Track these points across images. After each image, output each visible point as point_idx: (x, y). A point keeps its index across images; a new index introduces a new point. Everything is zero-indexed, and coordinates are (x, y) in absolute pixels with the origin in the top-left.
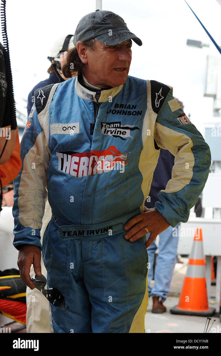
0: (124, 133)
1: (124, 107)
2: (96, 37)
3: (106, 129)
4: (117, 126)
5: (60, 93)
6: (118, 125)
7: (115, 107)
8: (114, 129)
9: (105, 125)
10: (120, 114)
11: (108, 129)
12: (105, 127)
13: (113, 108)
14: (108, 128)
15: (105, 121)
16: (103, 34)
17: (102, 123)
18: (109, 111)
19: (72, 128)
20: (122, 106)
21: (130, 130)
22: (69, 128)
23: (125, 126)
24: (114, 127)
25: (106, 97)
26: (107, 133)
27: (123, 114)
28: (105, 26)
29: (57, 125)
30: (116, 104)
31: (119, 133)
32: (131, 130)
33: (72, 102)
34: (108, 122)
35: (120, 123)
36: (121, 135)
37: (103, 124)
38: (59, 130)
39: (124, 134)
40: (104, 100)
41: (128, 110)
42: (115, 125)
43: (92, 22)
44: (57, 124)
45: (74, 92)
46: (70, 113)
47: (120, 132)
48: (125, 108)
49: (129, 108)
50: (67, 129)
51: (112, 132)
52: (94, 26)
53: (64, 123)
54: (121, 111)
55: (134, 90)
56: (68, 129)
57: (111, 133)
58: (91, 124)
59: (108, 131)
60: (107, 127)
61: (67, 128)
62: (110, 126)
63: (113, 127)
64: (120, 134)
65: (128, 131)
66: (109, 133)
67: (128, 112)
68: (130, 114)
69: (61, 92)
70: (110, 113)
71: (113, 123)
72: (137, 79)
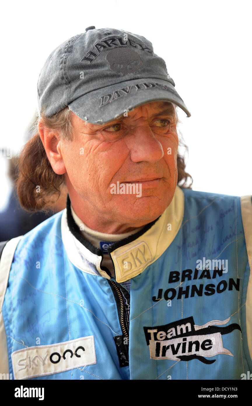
0: (207, 345)
1: (193, 275)
2: (70, 103)
3: (158, 345)
4: (184, 331)
5: (26, 263)
6: (187, 328)
7: (171, 281)
8: (180, 340)
9: (155, 334)
10: (187, 297)
11: (163, 344)
12: (156, 339)
13: (165, 285)
14: (164, 340)
15: (153, 322)
16: (86, 94)
17: (146, 329)
18: (156, 295)
19: (74, 352)
20: (187, 274)
21: (219, 334)
22: (68, 354)
23: (206, 326)
24: (179, 333)
25: (132, 262)
26: (164, 355)
27: (193, 295)
28: (91, 73)
29: (35, 350)
30: (172, 273)
31: (194, 346)
32: (222, 334)
33: (63, 283)
34: (161, 325)
35: (190, 320)
36: (201, 353)
37: (149, 331)
38: (41, 363)
39: (207, 347)
40: (130, 272)
41: (206, 282)
42: (179, 328)
43: (62, 63)
44: (33, 349)
45: (64, 256)
46: (64, 313)
47: (197, 343)
48: (195, 278)
49: (205, 276)
50: (62, 359)
51: (176, 347)
52: (65, 74)
53: (53, 343)
54: (188, 288)
55: (212, 228)
56: (66, 356)
57: (175, 352)
58: (115, 339)
59: (165, 349)
60: (161, 337)
61: (61, 355)
62: (167, 334)
63: (174, 335)
64: (197, 349)
65: (216, 338)
66: (169, 352)
67: (207, 288)
68: (213, 292)
69: (28, 260)
70: (161, 298)
71: (174, 325)
72: (217, 197)
